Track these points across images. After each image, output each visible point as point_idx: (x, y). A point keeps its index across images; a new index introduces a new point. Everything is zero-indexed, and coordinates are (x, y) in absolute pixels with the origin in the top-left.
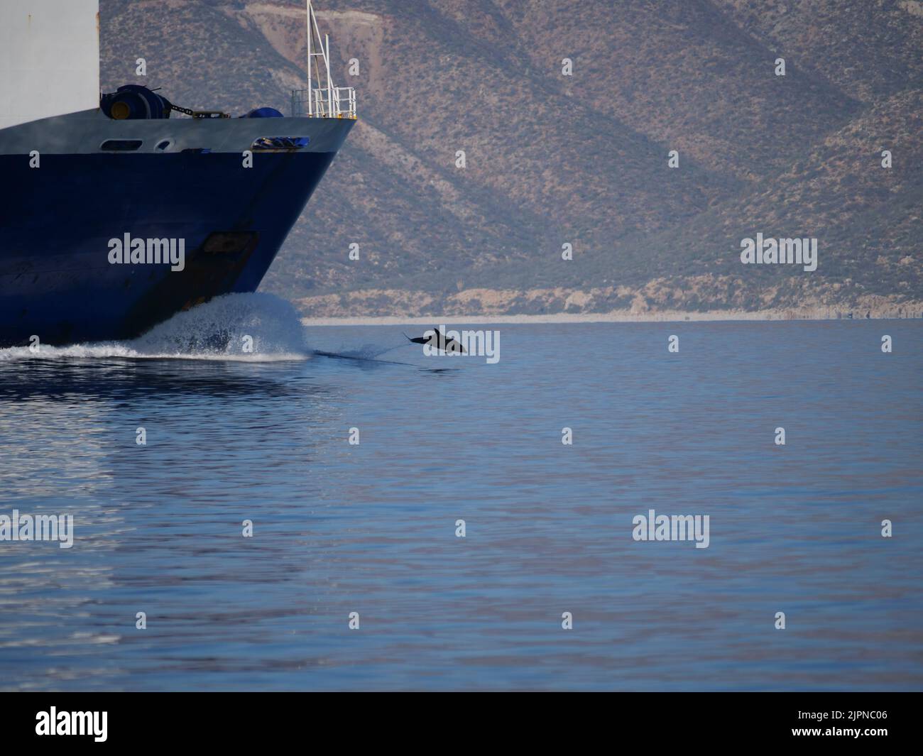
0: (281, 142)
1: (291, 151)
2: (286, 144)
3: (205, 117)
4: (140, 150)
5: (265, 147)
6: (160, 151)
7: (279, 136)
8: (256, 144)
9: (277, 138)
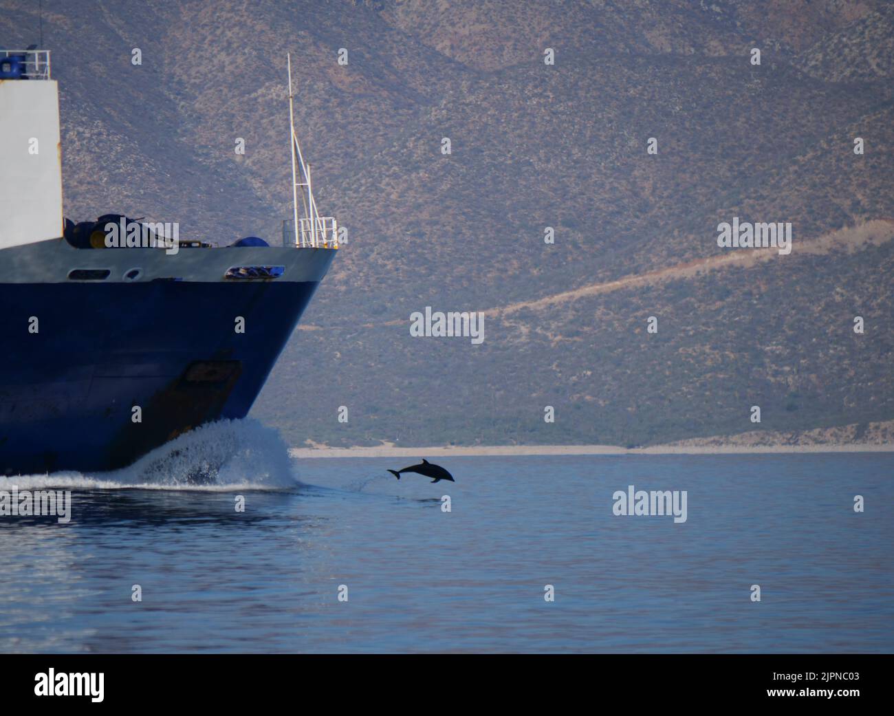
0: (255, 271)
1: (267, 281)
2: (261, 274)
3: (187, 247)
4: (109, 280)
5: (240, 277)
6: (130, 280)
7: (254, 266)
8: (229, 274)
9: (252, 268)
